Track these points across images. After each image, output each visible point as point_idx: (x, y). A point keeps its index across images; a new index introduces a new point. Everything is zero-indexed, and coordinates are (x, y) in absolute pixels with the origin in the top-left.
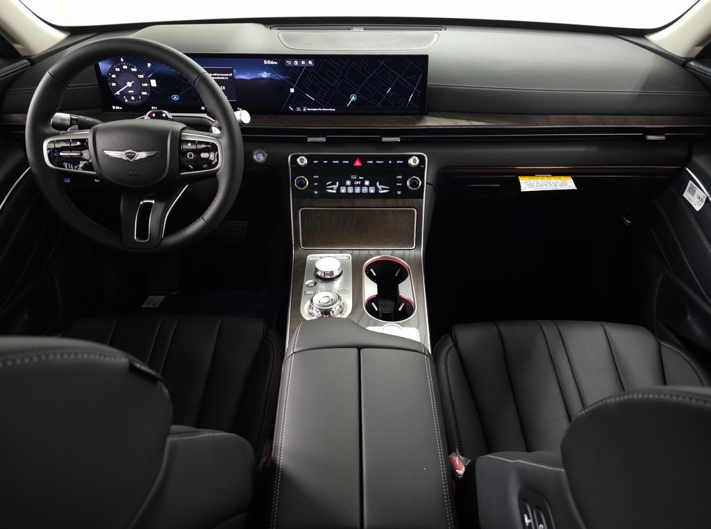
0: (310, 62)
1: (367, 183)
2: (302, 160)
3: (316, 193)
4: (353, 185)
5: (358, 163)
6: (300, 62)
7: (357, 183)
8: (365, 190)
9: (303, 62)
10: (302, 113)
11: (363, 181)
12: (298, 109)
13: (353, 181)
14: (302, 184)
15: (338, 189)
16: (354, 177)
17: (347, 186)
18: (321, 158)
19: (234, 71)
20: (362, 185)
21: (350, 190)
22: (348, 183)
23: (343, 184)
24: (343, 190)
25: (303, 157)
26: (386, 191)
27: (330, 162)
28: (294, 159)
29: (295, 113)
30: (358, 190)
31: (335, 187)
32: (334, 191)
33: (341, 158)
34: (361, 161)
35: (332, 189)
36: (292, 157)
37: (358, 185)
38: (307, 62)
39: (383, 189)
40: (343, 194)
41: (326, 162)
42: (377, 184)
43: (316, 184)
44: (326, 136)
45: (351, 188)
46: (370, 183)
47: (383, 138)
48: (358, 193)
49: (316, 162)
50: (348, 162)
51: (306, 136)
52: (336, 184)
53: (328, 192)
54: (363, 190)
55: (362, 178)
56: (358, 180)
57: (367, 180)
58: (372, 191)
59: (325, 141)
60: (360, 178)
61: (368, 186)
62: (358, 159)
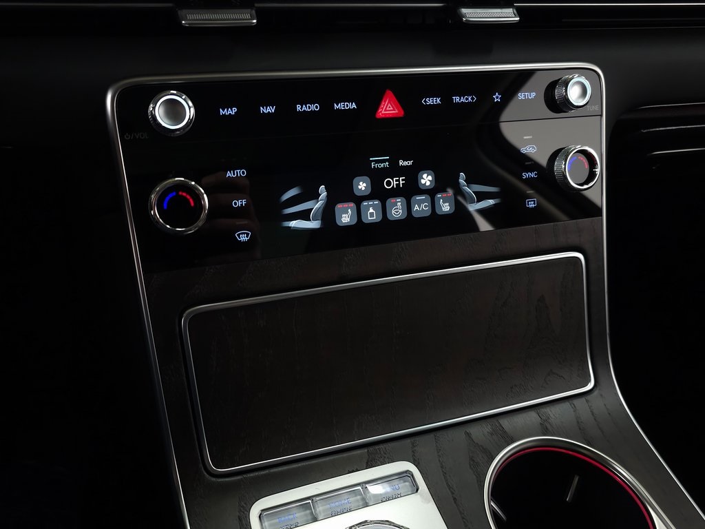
1: (426, 180)
2: (174, 110)
4: (379, 193)
5: (388, 109)
7: (394, 183)
8: (421, 207)
11: (412, 176)
13: (376, 178)
14: (181, 207)
15: (328, 214)
16: (379, 162)
17: (358, 200)
18: (250, 94)
20: (411, 190)
21: (372, 213)
22: (362, 186)
23: (342, 193)
24: (346, 217)
25: (173, 96)
26: (491, 202)
27: (285, 109)
28: (134, 103)
30: (397, 210)
31: (317, 205)
32: (313, 225)
33: (328, 90)
34: (401, 100)
35: (305, 215)
37: (396, 193)
39: (481, 196)
40: (347, 228)
41: (270, 110)
42: (462, 181)
43: (239, 203)
44: (256, 5)
45: (373, 206)
46: (437, 179)
47: (464, 11)
48: (398, 222)
49: (230, 112)
50: (354, 106)
51: (170, 5)
52: (316, 196)
53: (291, 227)
54: (416, 207)
55: (410, 163)
56: (395, 171)
57: (425, 168)
58: (446, 208)
59: (255, 21)
60: (401, 163)
61: (431, 192)
62: (389, 93)
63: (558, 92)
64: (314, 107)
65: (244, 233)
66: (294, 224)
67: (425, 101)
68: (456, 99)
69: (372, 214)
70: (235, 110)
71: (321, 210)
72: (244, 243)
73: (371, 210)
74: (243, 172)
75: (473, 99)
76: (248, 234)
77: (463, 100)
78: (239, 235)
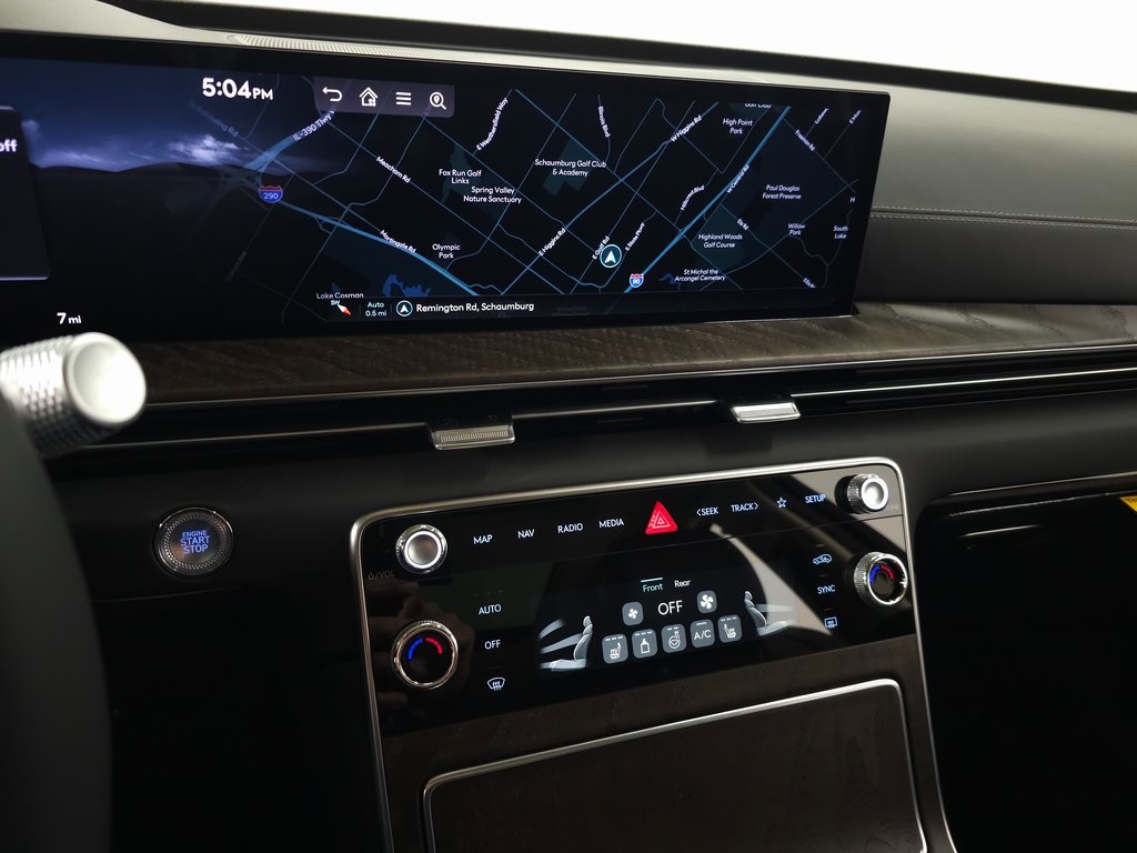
0: (437, 99)
1: (707, 602)
2: (424, 546)
3: (497, 686)
4: (653, 622)
5: (659, 522)
6: (386, 97)
7: (670, 608)
8: (702, 635)
9: (404, 99)
10: (394, 325)
11: (690, 598)
12: (375, 310)
13: (649, 603)
15: (594, 650)
16: (652, 584)
17: (629, 631)
19: (30, 125)
20: (690, 615)
21: (645, 645)
23: (610, 623)
24: (615, 652)
25: (423, 530)
26: (785, 623)
27: (545, 532)
28: (382, 540)
29: (357, 325)
30: (674, 640)
31: (580, 641)
32: (577, 664)
33: (589, 508)
34: (674, 513)
35: (567, 653)
36: (366, 535)
37: (673, 619)
38: (420, 99)
40: (617, 666)
41: (529, 534)
42: (748, 601)
43: (492, 644)
44: (513, 417)
45: (647, 637)
46: (719, 600)
47: (738, 410)
48: (676, 655)
49: (484, 539)
50: (621, 522)
51: (422, 424)
52: (580, 629)
53: (550, 669)
54: (697, 636)
55: (688, 583)
56: (669, 594)
57: (705, 589)
58: (731, 634)
59: (513, 439)
60: (677, 583)
61: (713, 617)
62: (659, 504)
63: (851, 492)
64: (578, 527)
65: (497, 680)
66: (554, 665)
67: (701, 512)
68: (736, 508)
69: (645, 648)
70: (490, 537)
71: (585, 646)
72: (498, 691)
73: (644, 642)
74: (498, 608)
75: (754, 506)
76: (501, 681)
77: (743, 508)
78: (491, 683)
